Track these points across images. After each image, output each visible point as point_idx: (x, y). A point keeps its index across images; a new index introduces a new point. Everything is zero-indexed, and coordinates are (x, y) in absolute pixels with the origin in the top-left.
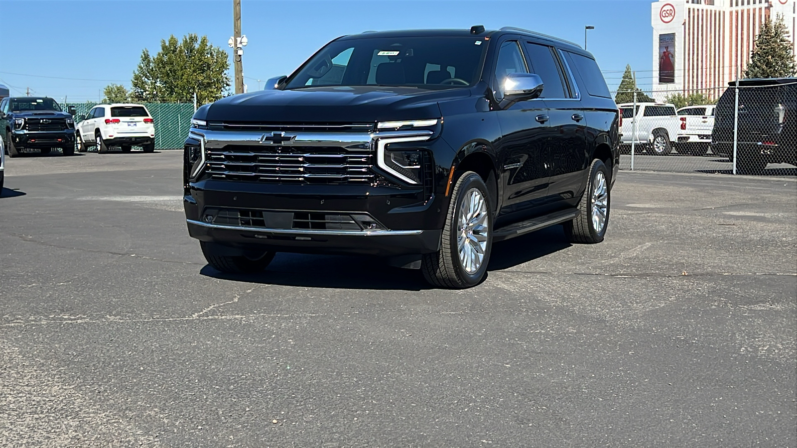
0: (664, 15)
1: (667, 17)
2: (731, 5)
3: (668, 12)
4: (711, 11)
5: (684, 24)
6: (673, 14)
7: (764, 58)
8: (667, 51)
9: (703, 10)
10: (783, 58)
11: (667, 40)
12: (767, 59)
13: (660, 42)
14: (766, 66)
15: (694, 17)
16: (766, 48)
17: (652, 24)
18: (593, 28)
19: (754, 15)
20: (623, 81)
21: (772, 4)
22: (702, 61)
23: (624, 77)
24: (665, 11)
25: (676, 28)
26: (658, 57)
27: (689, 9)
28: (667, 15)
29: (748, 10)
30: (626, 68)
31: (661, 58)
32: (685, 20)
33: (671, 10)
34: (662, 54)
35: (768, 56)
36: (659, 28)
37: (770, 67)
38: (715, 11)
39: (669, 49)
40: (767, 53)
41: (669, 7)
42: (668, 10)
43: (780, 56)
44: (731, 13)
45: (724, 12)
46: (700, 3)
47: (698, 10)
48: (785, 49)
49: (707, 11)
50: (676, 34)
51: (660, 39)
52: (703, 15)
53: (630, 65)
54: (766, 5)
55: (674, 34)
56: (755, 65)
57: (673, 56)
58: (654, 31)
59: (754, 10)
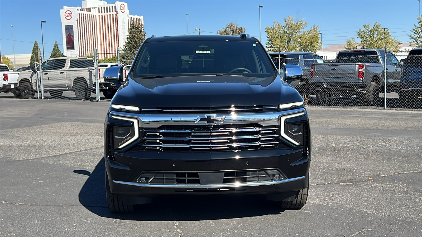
0: (67, 16)
1: (68, 17)
2: (99, 13)
3: (69, 14)
4: (90, 15)
5: (77, 21)
6: (71, 16)
7: (133, 39)
8: (69, 34)
9: (86, 14)
10: (142, 39)
11: (69, 29)
12: (135, 40)
13: (66, 30)
14: (135, 43)
15: (81, 17)
16: (134, 34)
17: (61, 20)
18: (45, 22)
19: (110, 17)
20: (54, 49)
21: (118, 13)
22: (87, 39)
23: (54, 47)
24: (67, 14)
25: (73, 22)
26: (65, 37)
27: (79, 13)
28: (68, 16)
29: (107, 15)
30: (55, 42)
31: (67, 38)
32: (77, 19)
33: (70, 13)
34: (67, 35)
35: (135, 39)
36: (65, 23)
37: (136, 44)
38: (92, 15)
39: (70, 33)
40: (134, 37)
41: (69, 12)
42: (68, 14)
43: (141, 38)
44: (99, 16)
45: (96, 16)
46: (84, 11)
47: (83, 14)
48: (142, 35)
49: (88, 15)
50: (74, 26)
51: (66, 28)
52: (86, 17)
53: (57, 41)
54: (115, 13)
55: (73, 25)
56: (129, 43)
57: (73, 36)
58: (62, 24)
59: (110, 15)
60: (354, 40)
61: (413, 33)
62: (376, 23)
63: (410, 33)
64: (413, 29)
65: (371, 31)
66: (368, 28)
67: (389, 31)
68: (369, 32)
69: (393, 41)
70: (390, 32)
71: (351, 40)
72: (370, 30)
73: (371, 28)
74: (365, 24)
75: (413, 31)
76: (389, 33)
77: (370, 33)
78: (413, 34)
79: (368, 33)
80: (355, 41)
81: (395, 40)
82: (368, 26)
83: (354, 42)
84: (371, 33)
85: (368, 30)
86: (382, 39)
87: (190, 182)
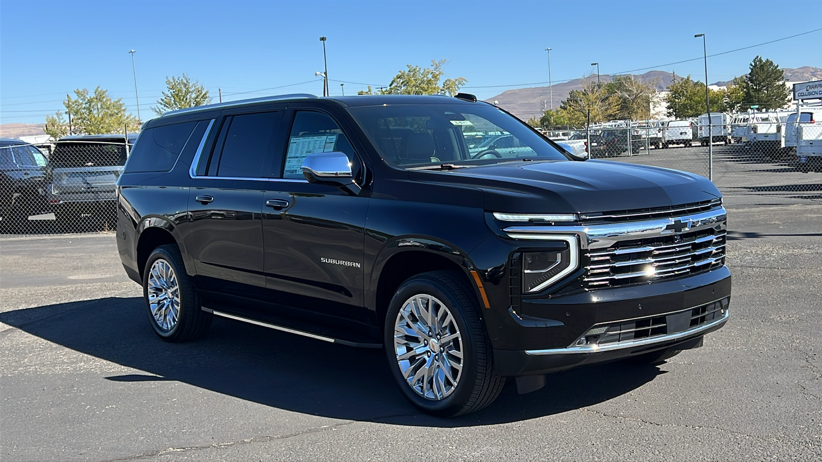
60: (61, 117)
61: (163, 106)
62: (99, 87)
63: (157, 106)
64: (162, 100)
65: (90, 101)
66: (84, 96)
67: (121, 102)
68: (87, 103)
69: (129, 119)
70: (124, 104)
71: (55, 117)
72: (88, 100)
73: (90, 97)
74: (78, 89)
75: (162, 102)
76: (121, 105)
77: (87, 105)
78: (163, 108)
79: (84, 106)
80: (63, 118)
81: (131, 117)
82: (82, 93)
83: (62, 121)
84: (90, 105)
85: (85, 100)
86: (111, 115)
87: (656, 332)
